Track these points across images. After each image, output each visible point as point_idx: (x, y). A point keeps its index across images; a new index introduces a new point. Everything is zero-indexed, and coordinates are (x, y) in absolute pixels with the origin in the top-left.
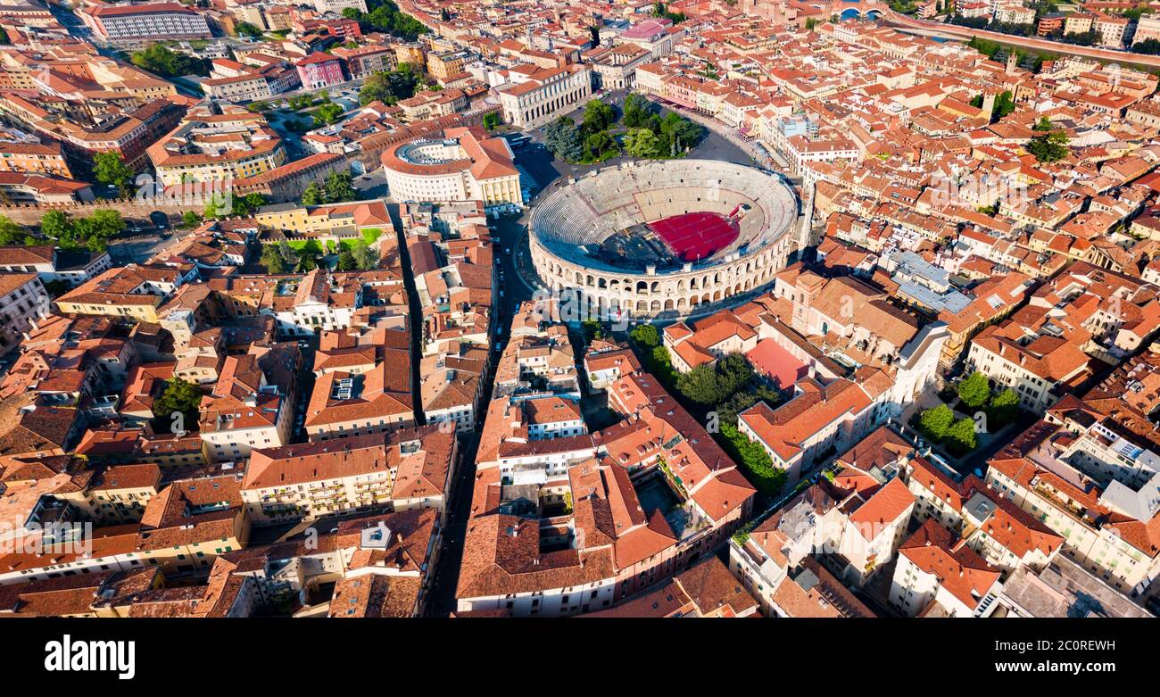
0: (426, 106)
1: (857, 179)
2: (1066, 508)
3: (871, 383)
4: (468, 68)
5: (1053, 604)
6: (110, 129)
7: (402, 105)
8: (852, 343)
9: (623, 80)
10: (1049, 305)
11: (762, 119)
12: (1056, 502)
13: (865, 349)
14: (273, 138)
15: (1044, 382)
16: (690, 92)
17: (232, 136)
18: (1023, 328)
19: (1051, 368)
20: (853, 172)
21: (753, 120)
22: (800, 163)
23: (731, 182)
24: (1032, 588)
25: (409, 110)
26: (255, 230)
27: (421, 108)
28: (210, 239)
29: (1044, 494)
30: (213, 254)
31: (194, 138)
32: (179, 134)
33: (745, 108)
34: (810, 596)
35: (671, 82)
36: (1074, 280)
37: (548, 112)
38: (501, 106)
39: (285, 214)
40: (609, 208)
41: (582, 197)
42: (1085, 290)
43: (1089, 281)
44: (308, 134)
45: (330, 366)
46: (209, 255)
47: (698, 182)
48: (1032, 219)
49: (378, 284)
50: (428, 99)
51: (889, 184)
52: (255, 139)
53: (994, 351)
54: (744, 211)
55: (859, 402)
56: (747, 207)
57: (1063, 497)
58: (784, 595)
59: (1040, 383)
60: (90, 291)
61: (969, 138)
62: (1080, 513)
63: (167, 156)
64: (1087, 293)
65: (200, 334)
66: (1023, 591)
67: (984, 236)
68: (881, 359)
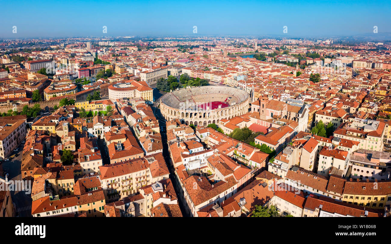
0: (116, 79)
1: (265, 87)
2: (357, 137)
3: (291, 125)
4: (128, 70)
5: (363, 158)
6: (36, 85)
7: (109, 79)
8: (282, 117)
9: (177, 73)
10: (332, 105)
11: (228, 78)
12: (354, 137)
13: (286, 118)
14: (75, 85)
15: (338, 119)
16: (201, 74)
17: (65, 85)
18: (327, 110)
19: (339, 115)
20: (263, 86)
21: (225, 79)
22: (244, 87)
23: (223, 92)
24: (356, 156)
25: (111, 80)
26: (74, 108)
27: (115, 80)
28: (64, 110)
29: (351, 136)
30: (65, 114)
31: (55, 87)
32: (52, 85)
33: (221, 76)
34: (298, 173)
35: (195, 72)
36: (335, 100)
37: (154, 81)
38: (140, 78)
39: (83, 103)
40: (184, 100)
41: (175, 96)
42: (338, 102)
43: (339, 99)
44: (83, 86)
45: (112, 139)
46: (64, 114)
47: (212, 92)
48: (318, 92)
49: (116, 120)
50: (117, 77)
51: (275, 87)
52: (70, 86)
53: (322, 114)
54: (230, 99)
55: (290, 130)
56: (230, 98)
57: (355, 134)
58: (289, 175)
59: (337, 120)
60: (39, 122)
61: (293, 79)
62: (361, 136)
63: (49, 90)
64: (339, 102)
65: (70, 132)
66: (355, 158)
67: (307, 94)
68: (292, 119)
